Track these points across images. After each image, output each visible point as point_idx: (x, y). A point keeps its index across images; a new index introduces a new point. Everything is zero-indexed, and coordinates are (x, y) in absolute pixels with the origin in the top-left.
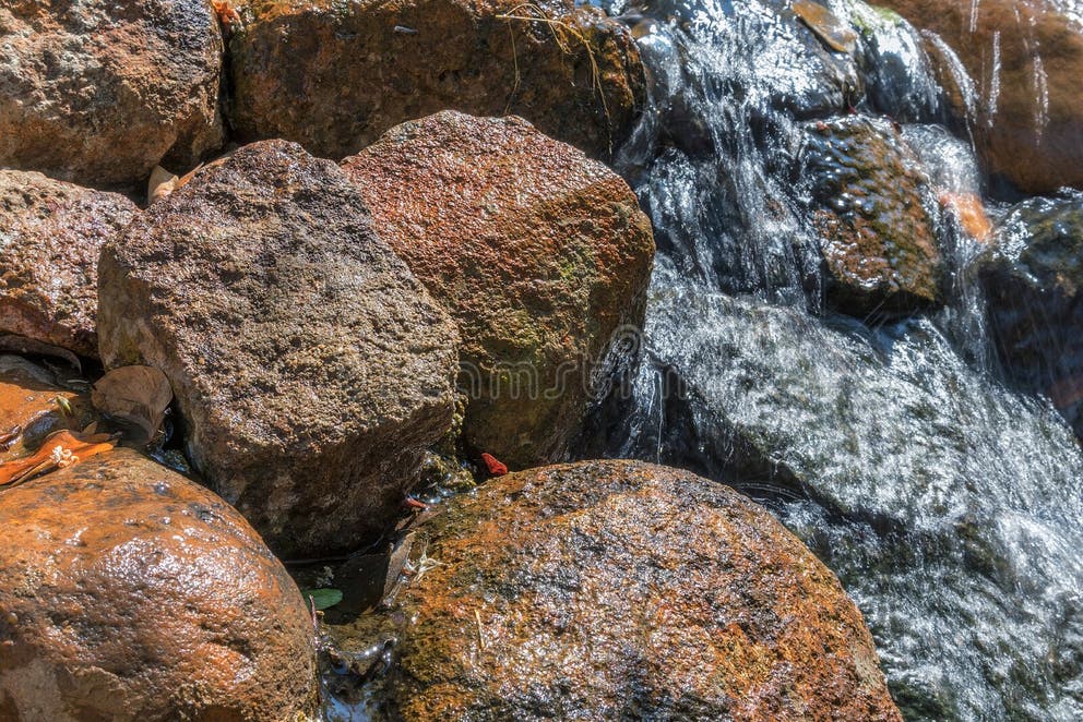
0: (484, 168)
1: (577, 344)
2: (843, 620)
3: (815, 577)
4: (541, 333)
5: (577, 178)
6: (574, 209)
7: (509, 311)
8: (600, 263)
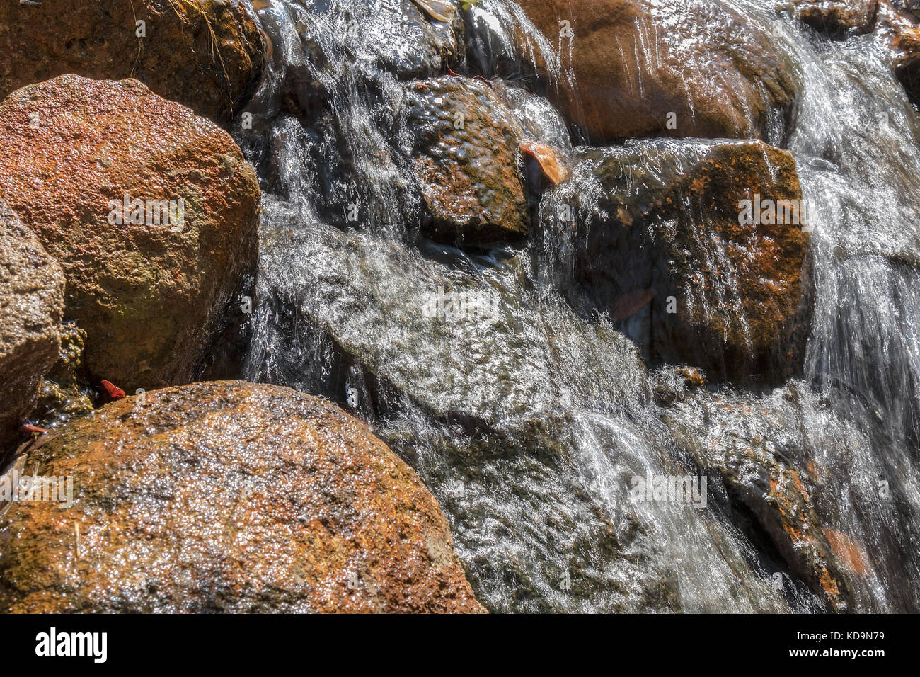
0: (100, 125)
1: (189, 280)
2: (418, 510)
3: (394, 474)
4: (153, 271)
5: (185, 133)
6: (182, 161)
7: (124, 253)
8: (208, 208)
